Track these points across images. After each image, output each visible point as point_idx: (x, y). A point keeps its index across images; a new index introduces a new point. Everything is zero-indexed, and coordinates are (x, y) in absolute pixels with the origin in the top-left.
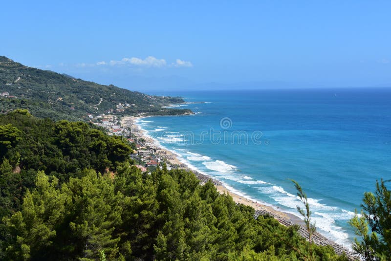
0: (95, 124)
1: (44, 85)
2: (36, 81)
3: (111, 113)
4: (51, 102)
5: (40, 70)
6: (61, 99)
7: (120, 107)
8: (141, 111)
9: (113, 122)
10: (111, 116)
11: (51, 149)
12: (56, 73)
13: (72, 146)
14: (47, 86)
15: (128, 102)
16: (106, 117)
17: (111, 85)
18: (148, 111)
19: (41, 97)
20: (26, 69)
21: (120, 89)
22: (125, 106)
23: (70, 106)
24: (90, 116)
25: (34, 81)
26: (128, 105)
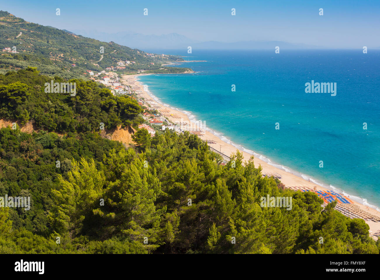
0: (96, 81)
1: (46, 40)
2: (38, 36)
3: (112, 71)
4: (52, 58)
5: (42, 26)
6: (62, 55)
7: (121, 64)
8: (142, 69)
9: (114, 79)
10: (111, 73)
11: (62, 107)
12: (57, 29)
13: (82, 105)
14: (48, 42)
15: (128, 59)
16: (107, 74)
17: (112, 42)
18: (148, 69)
19: (43, 53)
20: (28, 25)
21: (121, 46)
22: (126, 63)
23: (71, 62)
24: (92, 73)
25: (35, 37)
26: (128, 62)
